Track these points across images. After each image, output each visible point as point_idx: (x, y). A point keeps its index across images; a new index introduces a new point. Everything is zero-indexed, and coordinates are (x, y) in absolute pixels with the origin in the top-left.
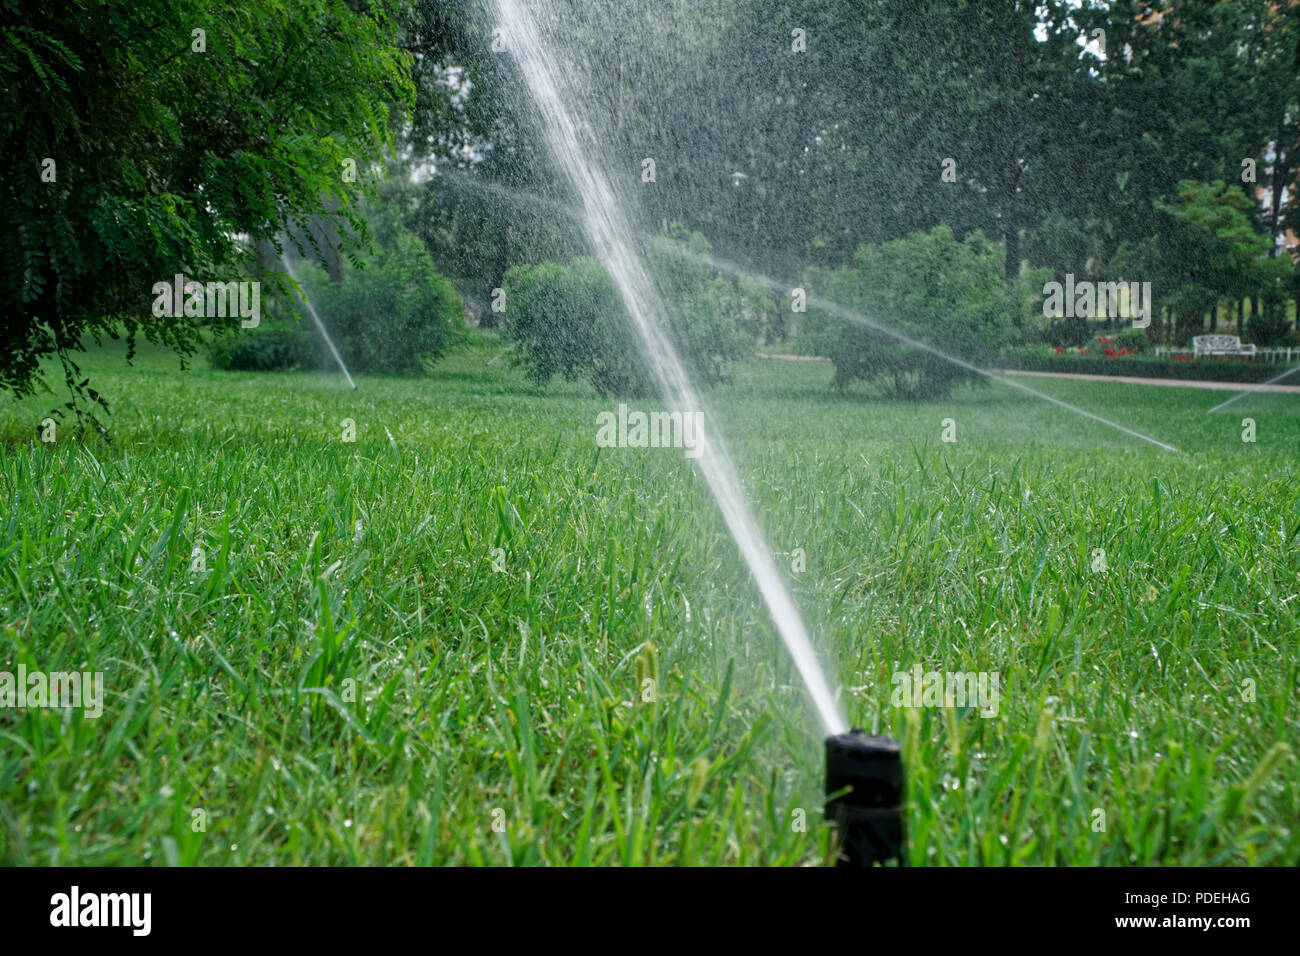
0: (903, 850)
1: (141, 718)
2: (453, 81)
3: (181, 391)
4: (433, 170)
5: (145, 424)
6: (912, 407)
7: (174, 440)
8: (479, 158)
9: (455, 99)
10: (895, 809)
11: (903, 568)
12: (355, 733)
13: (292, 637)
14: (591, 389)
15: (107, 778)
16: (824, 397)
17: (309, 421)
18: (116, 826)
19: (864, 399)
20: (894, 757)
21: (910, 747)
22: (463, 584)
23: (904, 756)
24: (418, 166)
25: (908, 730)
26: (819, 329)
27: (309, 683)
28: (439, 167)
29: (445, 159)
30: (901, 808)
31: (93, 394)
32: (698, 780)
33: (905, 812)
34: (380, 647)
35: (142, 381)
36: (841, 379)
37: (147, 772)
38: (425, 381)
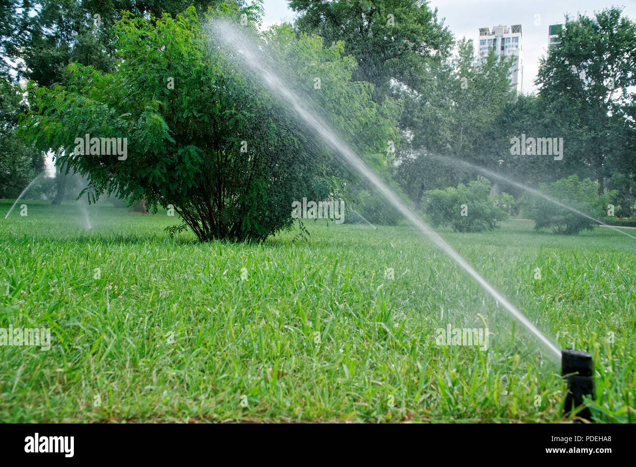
0: (593, 391)
1: (332, 327)
2: (408, 135)
3: (328, 230)
4: (401, 162)
5: (319, 240)
6: (565, 237)
7: (327, 245)
8: (415, 158)
9: (409, 140)
10: (590, 377)
11: (573, 292)
12: (392, 337)
13: (369, 306)
14: (452, 230)
15: (324, 345)
16: (533, 233)
17: (364, 239)
18: (328, 360)
19: (547, 234)
20: (589, 359)
21: (596, 356)
22: (421, 292)
23: (593, 359)
24: (397, 161)
25: (595, 350)
26: (530, 210)
27: (378, 321)
28: (403, 161)
29: (405, 158)
30: (593, 377)
31: (306, 231)
32: (516, 362)
33: (594, 379)
34: (396, 311)
35: (317, 227)
36: (536, 228)
37: (335, 344)
38: (397, 227)
